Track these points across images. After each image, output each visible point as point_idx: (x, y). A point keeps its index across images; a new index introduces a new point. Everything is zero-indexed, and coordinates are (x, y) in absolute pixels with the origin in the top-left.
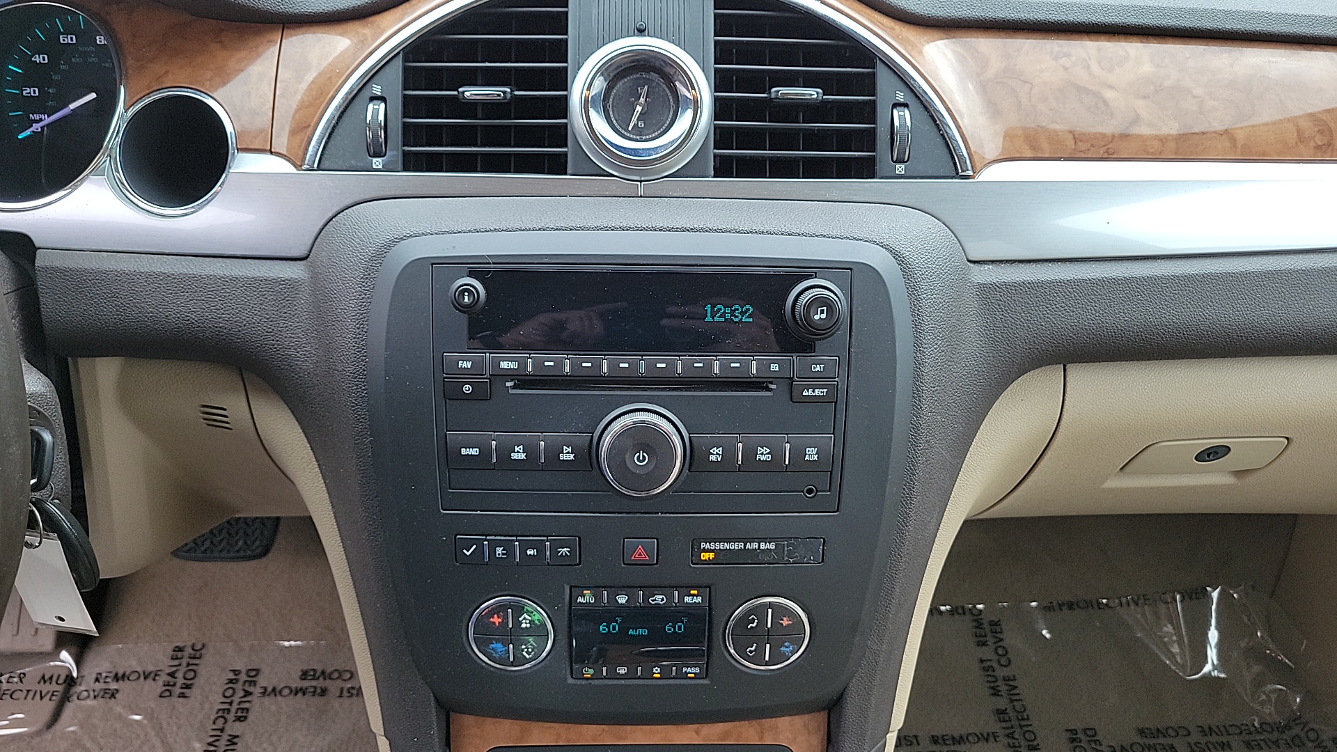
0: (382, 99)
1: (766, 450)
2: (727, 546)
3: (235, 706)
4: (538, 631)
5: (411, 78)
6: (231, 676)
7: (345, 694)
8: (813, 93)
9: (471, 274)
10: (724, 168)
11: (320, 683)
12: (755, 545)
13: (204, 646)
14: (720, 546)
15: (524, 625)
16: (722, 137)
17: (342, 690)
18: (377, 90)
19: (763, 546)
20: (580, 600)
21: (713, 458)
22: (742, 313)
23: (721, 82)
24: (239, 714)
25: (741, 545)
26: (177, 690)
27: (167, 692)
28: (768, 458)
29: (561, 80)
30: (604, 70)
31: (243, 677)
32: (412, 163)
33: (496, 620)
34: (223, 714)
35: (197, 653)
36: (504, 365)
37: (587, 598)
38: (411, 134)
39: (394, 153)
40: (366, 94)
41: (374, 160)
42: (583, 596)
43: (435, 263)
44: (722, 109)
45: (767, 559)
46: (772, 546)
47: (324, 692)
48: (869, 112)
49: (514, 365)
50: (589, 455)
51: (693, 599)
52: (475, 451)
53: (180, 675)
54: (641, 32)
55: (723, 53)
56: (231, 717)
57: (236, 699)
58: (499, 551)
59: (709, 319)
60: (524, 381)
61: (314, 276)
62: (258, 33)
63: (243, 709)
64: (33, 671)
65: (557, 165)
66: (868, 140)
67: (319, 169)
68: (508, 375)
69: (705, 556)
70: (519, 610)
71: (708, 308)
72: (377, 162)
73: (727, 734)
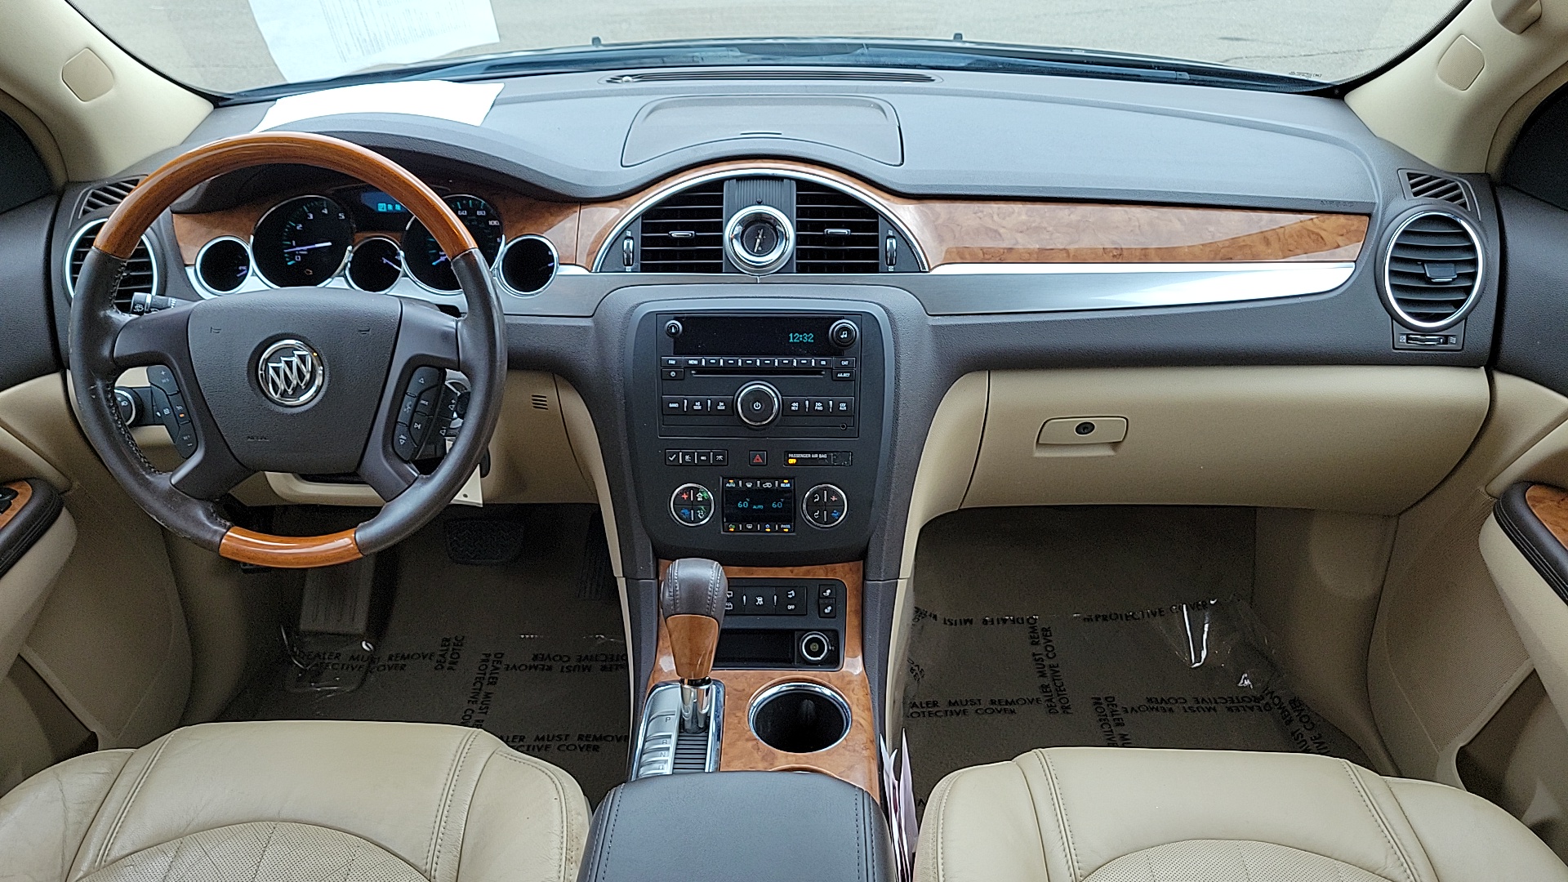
0: (631, 238)
1: (820, 404)
2: (802, 456)
3: (488, 676)
4: (706, 502)
5: (645, 228)
6: (483, 657)
7: (565, 669)
8: (845, 231)
9: (676, 319)
10: (802, 269)
11: (548, 663)
12: (816, 456)
13: (464, 637)
14: (798, 456)
15: (699, 499)
16: (800, 254)
17: (563, 667)
18: (629, 234)
19: (820, 456)
20: (728, 485)
21: (793, 408)
22: (808, 338)
23: (800, 226)
24: (491, 680)
25: (809, 456)
26: (447, 665)
27: (440, 666)
28: (821, 408)
29: (720, 227)
30: (741, 222)
31: (492, 657)
32: (645, 268)
33: (685, 496)
34: (479, 680)
35: (460, 642)
36: (691, 362)
37: (731, 484)
38: (645, 255)
39: (637, 264)
40: (623, 236)
41: (627, 267)
42: (729, 483)
43: (658, 313)
44: (800, 240)
45: (823, 463)
46: (825, 456)
47: (550, 668)
48: (874, 241)
49: (696, 362)
50: (731, 406)
51: (786, 484)
52: (676, 405)
53: (448, 656)
54: (759, 203)
55: (801, 213)
56: (485, 682)
57: (488, 671)
58: (687, 457)
59: (791, 340)
60: (699, 369)
61: (596, 323)
62: (569, 208)
63: (493, 678)
64: (346, 651)
65: (717, 269)
66: (874, 254)
67: (600, 272)
68: (693, 367)
69: (792, 461)
70: (697, 490)
71: (791, 335)
72: (629, 268)
73: (808, 572)
